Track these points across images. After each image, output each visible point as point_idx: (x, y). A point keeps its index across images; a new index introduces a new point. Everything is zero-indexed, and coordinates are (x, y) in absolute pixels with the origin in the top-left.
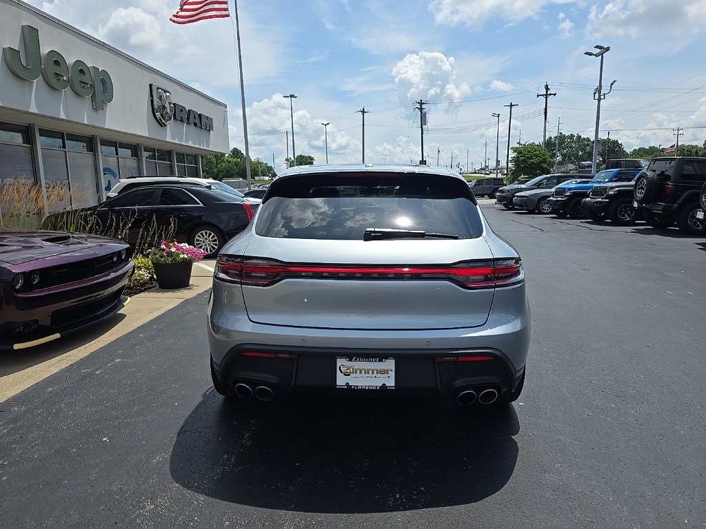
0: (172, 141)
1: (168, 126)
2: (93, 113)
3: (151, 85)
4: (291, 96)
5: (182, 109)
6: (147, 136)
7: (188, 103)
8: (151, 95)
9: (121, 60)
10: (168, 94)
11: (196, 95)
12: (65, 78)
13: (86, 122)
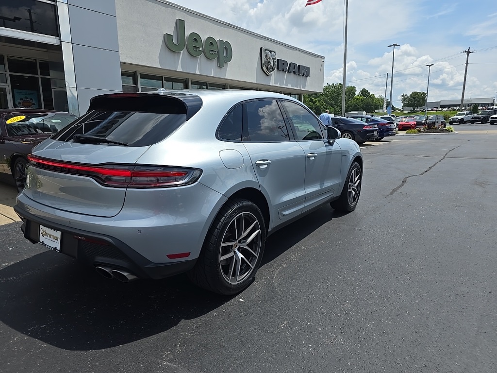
0: (274, 85)
1: (273, 75)
2: (218, 70)
3: (261, 48)
4: (395, 45)
5: (284, 63)
6: (255, 82)
7: (290, 58)
8: (261, 55)
9: (240, 33)
10: (273, 53)
11: (298, 52)
12: (201, 49)
13: (212, 75)
